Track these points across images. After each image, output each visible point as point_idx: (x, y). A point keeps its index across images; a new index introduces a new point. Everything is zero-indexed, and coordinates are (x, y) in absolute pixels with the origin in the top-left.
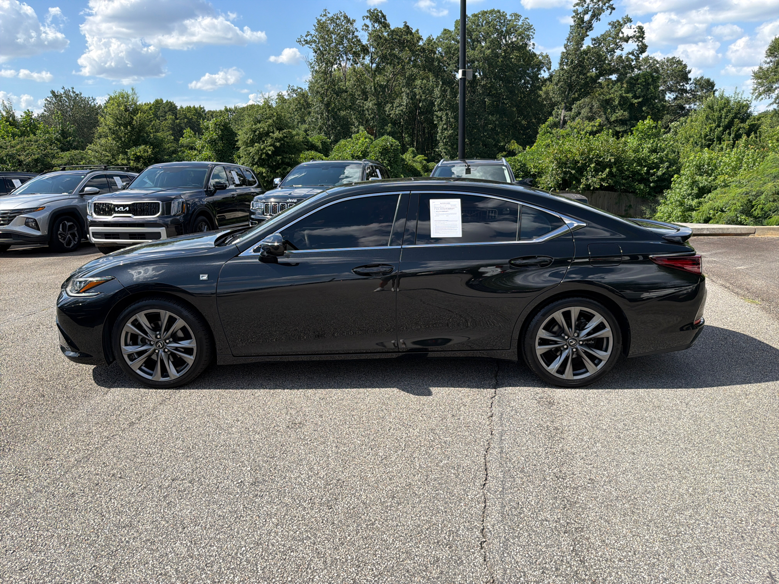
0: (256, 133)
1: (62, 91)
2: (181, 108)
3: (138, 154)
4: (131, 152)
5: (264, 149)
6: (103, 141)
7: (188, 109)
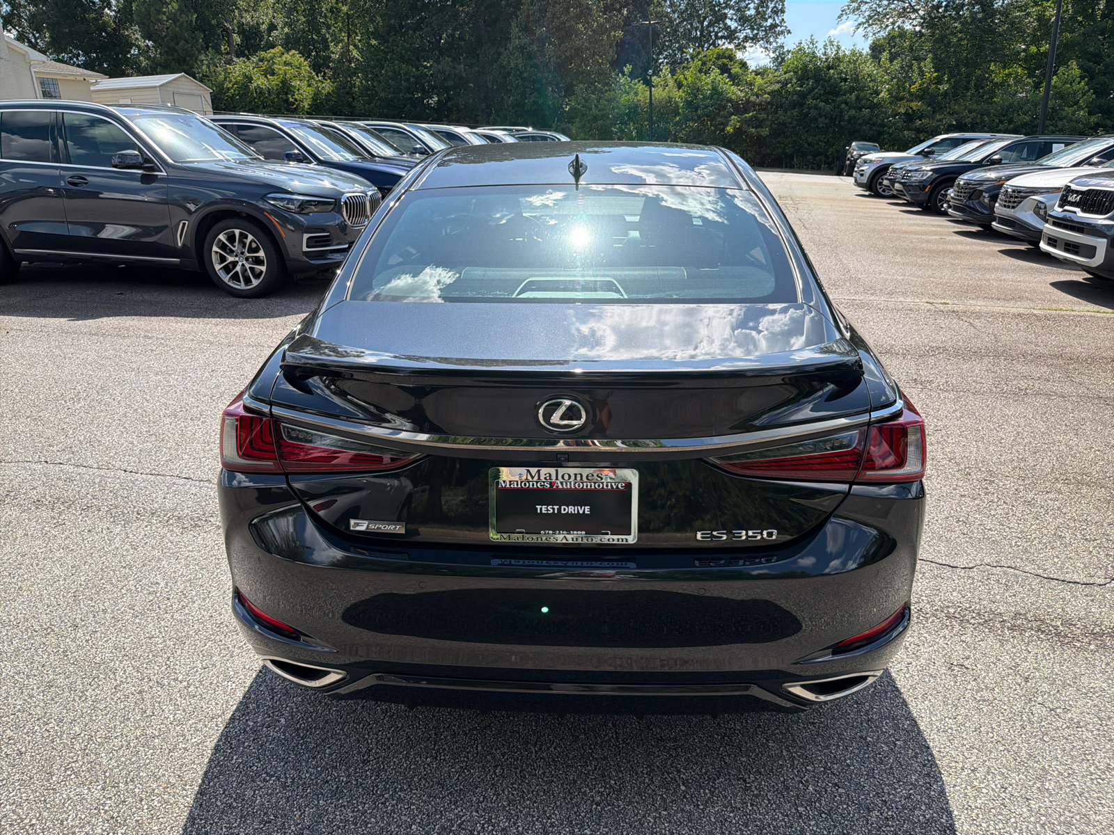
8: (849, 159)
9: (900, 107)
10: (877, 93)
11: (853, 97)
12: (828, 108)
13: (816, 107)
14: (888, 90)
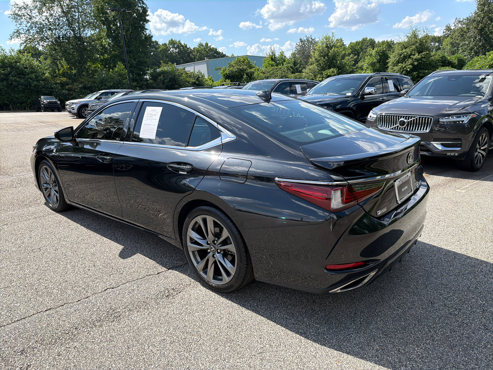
0: (401, 56)
1: (305, 38)
2: (379, 42)
3: (329, 74)
4: (325, 73)
5: (405, 67)
6: (311, 67)
7: (382, 43)
8: (42, 104)
9: (57, 80)
10: (44, 74)
11: (33, 75)
12: (22, 81)
13: (15, 81)
14: (49, 73)
